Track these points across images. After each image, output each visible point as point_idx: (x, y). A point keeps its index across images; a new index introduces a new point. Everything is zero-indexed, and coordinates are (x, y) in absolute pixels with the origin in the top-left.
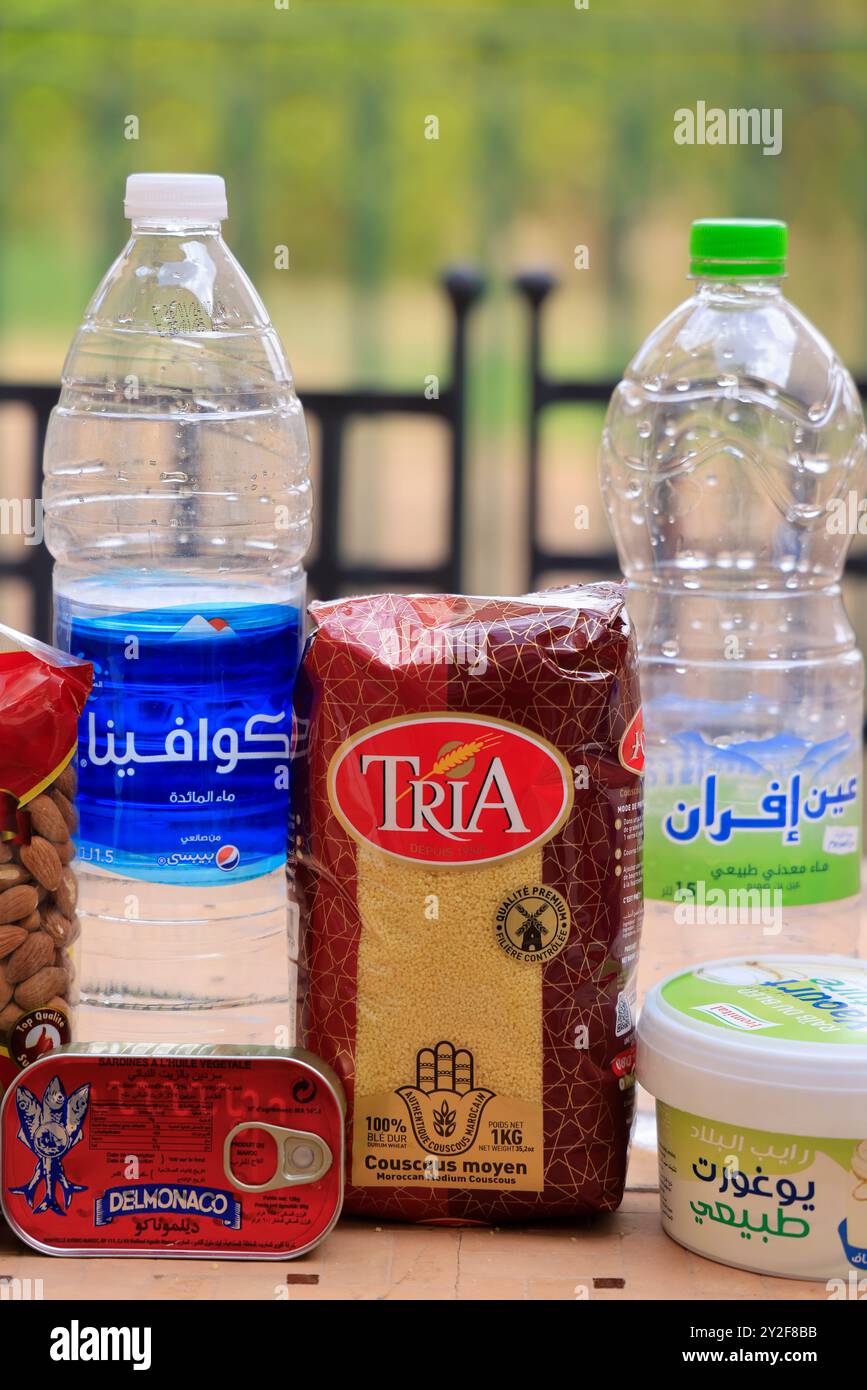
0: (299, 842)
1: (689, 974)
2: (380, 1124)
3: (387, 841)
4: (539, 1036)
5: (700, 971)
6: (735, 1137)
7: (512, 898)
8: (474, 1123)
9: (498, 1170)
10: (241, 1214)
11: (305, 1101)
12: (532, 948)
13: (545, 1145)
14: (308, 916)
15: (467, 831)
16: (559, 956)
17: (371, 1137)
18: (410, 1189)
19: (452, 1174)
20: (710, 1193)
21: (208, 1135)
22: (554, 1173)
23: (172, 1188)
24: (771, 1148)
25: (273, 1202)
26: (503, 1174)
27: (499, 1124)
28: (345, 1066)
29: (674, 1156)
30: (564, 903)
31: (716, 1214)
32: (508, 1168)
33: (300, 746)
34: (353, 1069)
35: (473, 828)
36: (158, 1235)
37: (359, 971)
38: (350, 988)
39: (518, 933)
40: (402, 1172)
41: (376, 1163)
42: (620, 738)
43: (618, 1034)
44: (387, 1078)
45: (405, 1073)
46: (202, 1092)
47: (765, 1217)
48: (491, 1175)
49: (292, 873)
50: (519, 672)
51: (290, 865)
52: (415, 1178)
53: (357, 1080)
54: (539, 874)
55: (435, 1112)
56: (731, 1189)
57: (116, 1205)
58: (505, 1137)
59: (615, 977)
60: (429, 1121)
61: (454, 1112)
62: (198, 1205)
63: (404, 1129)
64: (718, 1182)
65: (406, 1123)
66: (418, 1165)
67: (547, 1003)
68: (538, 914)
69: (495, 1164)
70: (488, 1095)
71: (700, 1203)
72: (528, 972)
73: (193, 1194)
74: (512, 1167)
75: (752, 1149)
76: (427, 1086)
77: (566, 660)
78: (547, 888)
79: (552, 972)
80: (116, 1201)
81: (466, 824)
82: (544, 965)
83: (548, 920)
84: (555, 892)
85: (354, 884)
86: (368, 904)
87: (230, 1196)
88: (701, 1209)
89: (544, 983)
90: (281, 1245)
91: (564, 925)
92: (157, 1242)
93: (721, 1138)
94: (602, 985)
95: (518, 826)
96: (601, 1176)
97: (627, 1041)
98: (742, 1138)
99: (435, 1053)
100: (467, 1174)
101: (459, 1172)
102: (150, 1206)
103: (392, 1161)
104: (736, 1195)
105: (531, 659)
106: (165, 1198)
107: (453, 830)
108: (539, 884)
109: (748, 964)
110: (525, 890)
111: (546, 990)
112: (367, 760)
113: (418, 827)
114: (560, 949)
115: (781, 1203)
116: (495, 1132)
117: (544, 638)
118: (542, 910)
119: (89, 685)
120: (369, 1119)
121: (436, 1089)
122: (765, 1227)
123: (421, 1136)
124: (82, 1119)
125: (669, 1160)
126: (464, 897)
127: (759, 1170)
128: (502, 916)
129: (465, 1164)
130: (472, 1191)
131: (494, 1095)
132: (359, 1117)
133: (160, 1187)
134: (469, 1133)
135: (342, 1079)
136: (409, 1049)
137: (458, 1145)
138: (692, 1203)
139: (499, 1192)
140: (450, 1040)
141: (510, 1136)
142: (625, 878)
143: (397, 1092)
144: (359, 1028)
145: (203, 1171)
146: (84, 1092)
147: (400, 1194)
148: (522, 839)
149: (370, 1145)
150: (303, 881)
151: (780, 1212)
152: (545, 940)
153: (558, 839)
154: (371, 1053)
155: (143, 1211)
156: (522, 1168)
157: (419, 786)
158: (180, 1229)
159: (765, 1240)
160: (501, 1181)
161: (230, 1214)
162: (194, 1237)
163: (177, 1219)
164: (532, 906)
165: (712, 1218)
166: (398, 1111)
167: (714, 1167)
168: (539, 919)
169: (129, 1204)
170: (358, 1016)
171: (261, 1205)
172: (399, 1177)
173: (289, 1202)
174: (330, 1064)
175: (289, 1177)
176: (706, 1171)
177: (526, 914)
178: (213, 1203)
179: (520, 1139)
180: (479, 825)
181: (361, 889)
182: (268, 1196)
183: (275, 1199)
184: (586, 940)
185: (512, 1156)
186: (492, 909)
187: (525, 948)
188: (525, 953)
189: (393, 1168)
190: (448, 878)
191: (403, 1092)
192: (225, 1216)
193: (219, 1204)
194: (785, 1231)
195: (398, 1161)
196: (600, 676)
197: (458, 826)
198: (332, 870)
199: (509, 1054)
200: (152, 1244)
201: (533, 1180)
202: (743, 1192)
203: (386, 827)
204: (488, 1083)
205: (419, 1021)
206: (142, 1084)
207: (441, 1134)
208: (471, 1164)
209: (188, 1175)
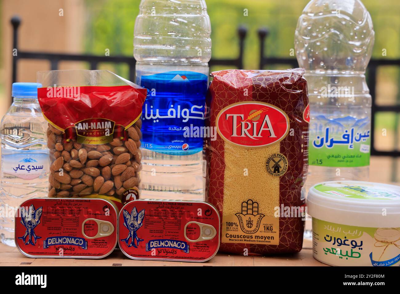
0: (207, 142)
1: (321, 185)
2: (230, 224)
3: (234, 140)
4: (279, 198)
5: (324, 184)
6: (338, 228)
7: (271, 157)
8: (258, 225)
9: (265, 238)
10: (189, 249)
11: (209, 215)
12: (277, 172)
13: (280, 231)
14: (209, 164)
15: (258, 136)
16: (285, 175)
17: (227, 228)
18: (238, 244)
19: (252, 239)
20: (330, 245)
21: (180, 224)
22: (282, 240)
23: (169, 240)
24: (349, 231)
25: (198, 245)
26: (267, 240)
27: (266, 225)
28: (220, 207)
29: (318, 235)
30: (286, 159)
31: (331, 251)
32: (268, 238)
33: (207, 115)
34: (222, 208)
35: (259, 136)
36: (165, 254)
37: (225, 179)
38: (222, 185)
39: (273, 168)
40: (236, 239)
41: (229, 236)
42: (303, 111)
43: (301, 200)
44: (232, 211)
45: (239, 209)
46: (178, 212)
47: (347, 252)
48: (263, 240)
49: (204, 151)
50: (274, 90)
51: (204, 149)
52: (240, 240)
53: (223, 211)
54: (279, 150)
55: (247, 221)
56: (336, 243)
57: (152, 245)
58: (268, 228)
59: (300, 184)
60: (245, 223)
61: (252, 221)
62: (176, 246)
63: (237, 226)
64: (333, 241)
65: (238, 224)
66: (241, 237)
67: (281, 189)
68: (278, 162)
69: (264, 237)
70: (263, 216)
71: (326, 248)
72: (275, 179)
73: (175, 243)
74: (270, 238)
75: (344, 231)
76: (245, 213)
77: (288, 86)
78: (281, 154)
79: (282, 179)
80: (152, 244)
81: (257, 135)
82: (280, 177)
83: (282, 164)
84: (284, 156)
85: (223, 153)
86: (228, 159)
87: (186, 243)
88: (327, 250)
89: (280, 182)
90: (201, 258)
91: (286, 166)
92: (164, 256)
93: (334, 228)
94: (297, 184)
95: (273, 135)
96: (296, 241)
97: (304, 202)
98: (340, 228)
99: (247, 203)
100: (256, 240)
101: (254, 239)
102: (162, 246)
103: (234, 235)
104: (338, 245)
105: (277, 85)
106: (167, 243)
107: (254, 136)
108: (279, 153)
109: (338, 183)
110: (275, 154)
111: (281, 185)
112: (228, 115)
113: (243, 135)
114: (285, 173)
115: (352, 248)
116: (265, 227)
117: (281, 80)
118: (280, 161)
119: (146, 96)
120: (227, 223)
121: (247, 214)
122: (347, 255)
123: (242, 228)
124: (142, 220)
125: (317, 236)
126: (256, 156)
127: (345, 238)
128: (268, 162)
129: (255, 236)
130: (257, 245)
131: (265, 216)
132: (224, 221)
133: (165, 240)
134: (257, 227)
135: (219, 211)
136: (239, 202)
137: (254, 231)
138: (324, 249)
139: (266, 245)
140: (252, 199)
141: (269, 228)
142: (304, 153)
143: (235, 215)
144: (224, 196)
145: (178, 236)
146: (143, 212)
147: (236, 245)
148: (274, 139)
149: (227, 230)
150: (207, 155)
151: (352, 250)
152: (280, 170)
153: (284, 140)
154: (228, 203)
155: (160, 247)
156: (273, 238)
157: (243, 123)
158: (171, 253)
159: (347, 259)
160: (266, 242)
161: (186, 249)
162: (175, 255)
163: (170, 250)
164: (276, 160)
165: (330, 252)
166: (236, 220)
167: (331, 237)
168: (279, 163)
169: (156, 245)
170: (224, 192)
171: (195, 246)
172: (236, 240)
173: (203, 245)
174: (216, 206)
175: (204, 238)
176: (329, 239)
177: (275, 162)
178: (181, 245)
179: (272, 229)
180: (261, 135)
181: (225, 154)
182: (197, 243)
183: (199, 244)
184: (293, 170)
185: (269, 234)
186: (264, 160)
187: (275, 172)
188: (274, 174)
189: (234, 237)
190: (252, 151)
191: (237, 215)
192: (184, 249)
193: (183, 246)
194: (353, 256)
195: (235, 235)
196: (299, 91)
197: (255, 135)
198: (217, 149)
199: (269, 204)
200: (163, 257)
201: (276, 241)
202: (340, 245)
203: (233, 136)
204: (263, 212)
205: (242, 193)
206: (160, 210)
207: (248, 227)
208: (257, 237)
209: (174, 237)
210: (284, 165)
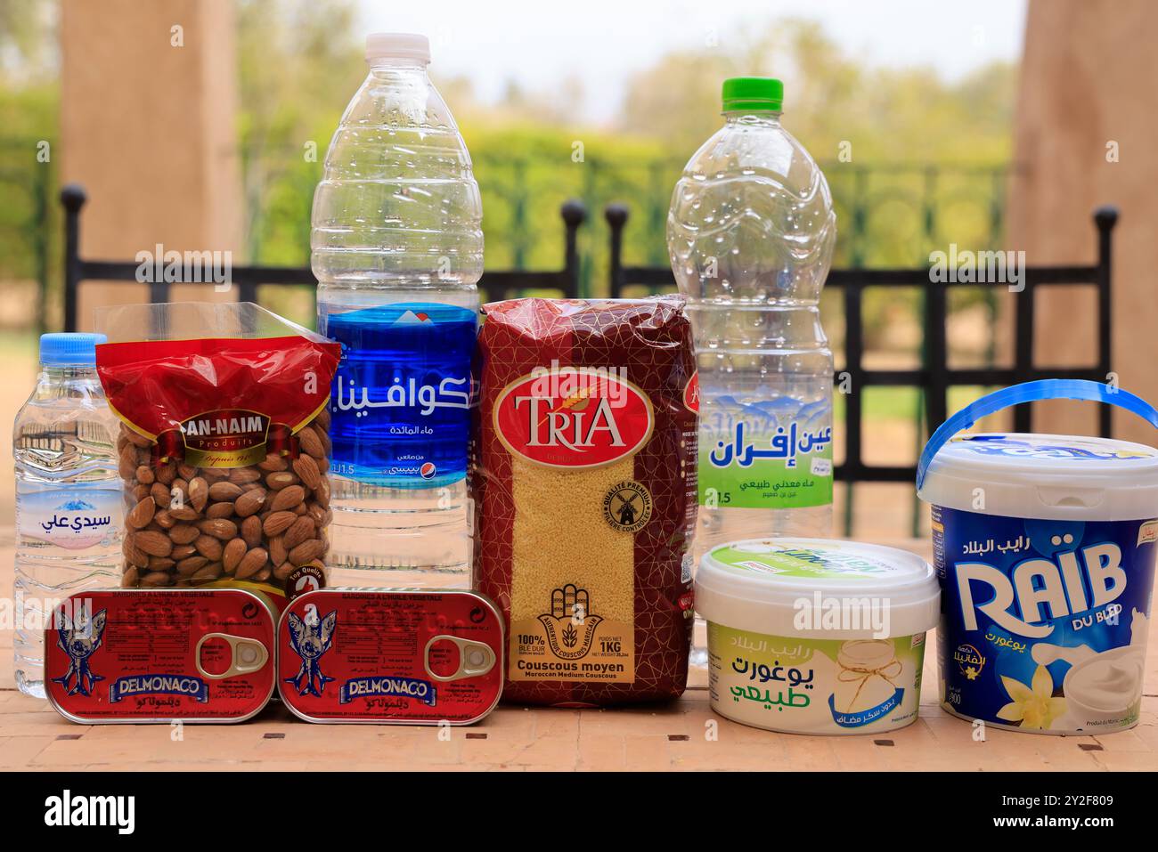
0: (474, 459)
1: (728, 548)
2: (527, 639)
3: (533, 453)
4: (632, 580)
5: (734, 546)
6: (761, 642)
7: (614, 490)
8: (588, 641)
9: (605, 669)
10: (436, 696)
11: (479, 621)
12: (627, 522)
13: (636, 652)
14: (480, 507)
15: (585, 445)
16: (645, 528)
17: (521, 648)
18: (545, 682)
19: (575, 672)
20: (744, 680)
21: (415, 642)
22: (642, 670)
23: (390, 679)
24: (785, 649)
25: (457, 688)
26: (608, 672)
27: (605, 639)
28: (504, 602)
29: (719, 658)
30: (648, 493)
31: (748, 694)
32: (612, 667)
33: (474, 400)
34: (509, 604)
35: (588, 443)
36: (382, 710)
37: (514, 540)
38: (508, 552)
39: (618, 513)
40: (542, 671)
41: (525, 665)
42: (684, 388)
43: (683, 582)
44: (532, 609)
45: (545, 605)
46: (410, 616)
47: (780, 694)
48: (600, 672)
49: (470, 479)
50: (619, 342)
51: (468, 475)
52: (551, 675)
53: (512, 611)
54: (632, 474)
55: (564, 631)
56: (758, 677)
57: (354, 690)
58: (609, 647)
59: (680, 546)
60: (559, 636)
61: (576, 631)
62: (408, 690)
63: (543, 643)
64: (750, 672)
65: (545, 638)
66: (552, 667)
67: (636, 559)
68: (631, 500)
69: (603, 665)
70: (598, 619)
71: (737, 688)
72: (625, 538)
73: (404, 683)
74: (614, 667)
75: (773, 650)
76: (558, 614)
77: (649, 334)
78: (637, 484)
79: (640, 539)
80: (354, 688)
81: (584, 441)
82: (635, 534)
83: (638, 504)
84: (642, 486)
85: (510, 483)
86: (520, 495)
87: (428, 684)
88: (738, 692)
89: (635, 545)
90: (463, 716)
91: (648, 508)
92: (381, 714)
93: (752, 644)
94: (673, 548)
95: (618, 442)
96: (672, 673)
97: (688, 587)
98: (765, 643)
99: (563, 592)
100: (585, 672)
101: (579, 671)
102: (376, 691)
103: (535, 664)
104: (761, 681)
105: (626, 331)
106: (386, 686)
107: (576, 444)
108: (632, 481)
109: (764, 543)
110: (623, 484)
111: (636, 551)
112: (519, 399)
113: (553, 443)
114: (645, 523)
115: (791, 685)
116: (603, 644)
117: (635, 320)
118: (634, 497)
119: (339, 359)
120: (520, 636)
121: (564, 616)
122: (780, 701)
123: (554, 648)
124: (331, 634)
125: (717, 662)
126: (583, 489)
127: (777, 663)
128: (608, 501)
129: (583, 665)
130: (587, 683)
131: (602, 619)
132: (514, 634)
133: (383, 678)
134: (586, 644)
135: (503, 611)
136: (546, 590)
137: (579, 653)
138: (732, 688)
139: (606, 684)
140: (573, 583)
141: (613, 646)
142: (688, 480)
143: (539, 618)
144: (513, 577)
145: (411, 668)
146: (333, 616)
147: (541, 686)
148: (620, 451)
149: (520, 653)
150: (478, 488)
151: (791, 690)
152: (636, 517)
153: (644, 451)
154: (521, 592)
155: (371, 694)
156: (620, 667)
157: (553, 416)
158: (396, 706)
159: (781, 709)
160: (607, 676)
161: (428, 697)
162: (405, 712)
163: (395, 699)
164: (627, 495)
165: (745, 696)
166: (539, 630)
167: (746, 663)
168: (632, 503)
169: (362, 690)
170: (513, 570)
171: (449, 690)
172: (540, 675)
173: (467, 688)
174: (495, 601)
175: (468, 672)
176: (741, 666)
177: (623, 500)
178: (418, 689)
179: (619, 648)
180: (592, 442)
181: (515, 485)
182: (453, 684)
183: (458, 686)
184: (663, 518)
185: (613, 660)
186: (601, 496)
187: (623, 522)
188: (622, 526)
189: (536, 668)
190: (572, 476)
191: (543, 618)
192: (425, 698)
193: (422, 690)
194: (793, 703)
195: (539, 664)
196: (673, 345)
197: (578, 442)
198: (496, 474)
199: (612, 593)
200: (378, 716)
201: (628, 675)
202: (766, 679)
203: (531, 444)
204: (598, 612)
205: (553, 572)
206: (371, 611)
207: (567, 645)
208: (587, 666)
209: (401, 671)
210: (643, 508)
